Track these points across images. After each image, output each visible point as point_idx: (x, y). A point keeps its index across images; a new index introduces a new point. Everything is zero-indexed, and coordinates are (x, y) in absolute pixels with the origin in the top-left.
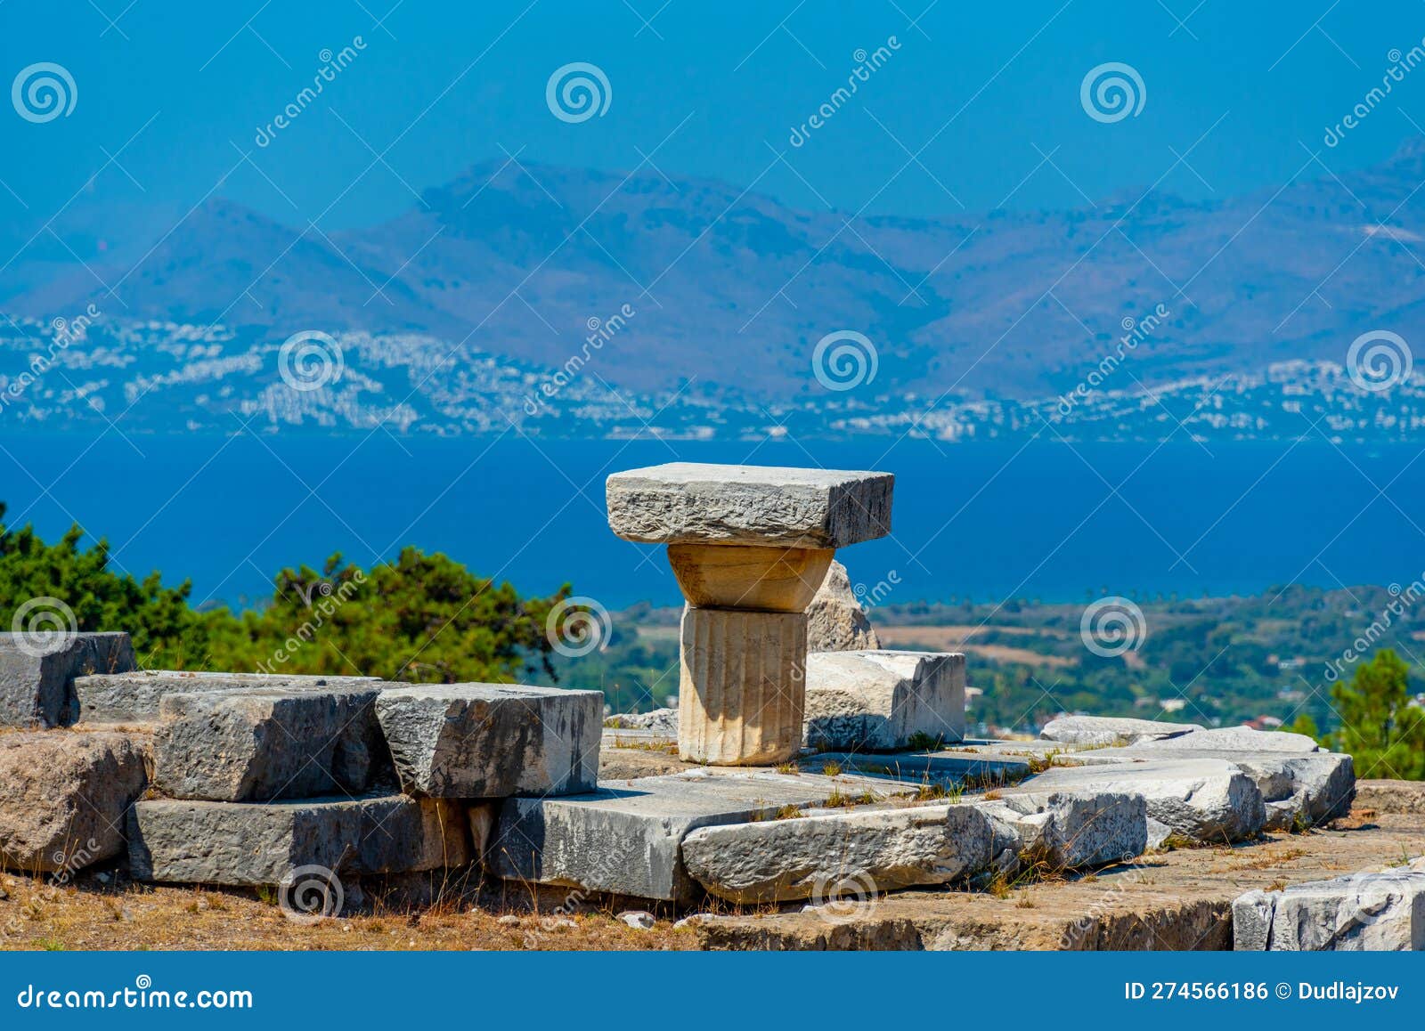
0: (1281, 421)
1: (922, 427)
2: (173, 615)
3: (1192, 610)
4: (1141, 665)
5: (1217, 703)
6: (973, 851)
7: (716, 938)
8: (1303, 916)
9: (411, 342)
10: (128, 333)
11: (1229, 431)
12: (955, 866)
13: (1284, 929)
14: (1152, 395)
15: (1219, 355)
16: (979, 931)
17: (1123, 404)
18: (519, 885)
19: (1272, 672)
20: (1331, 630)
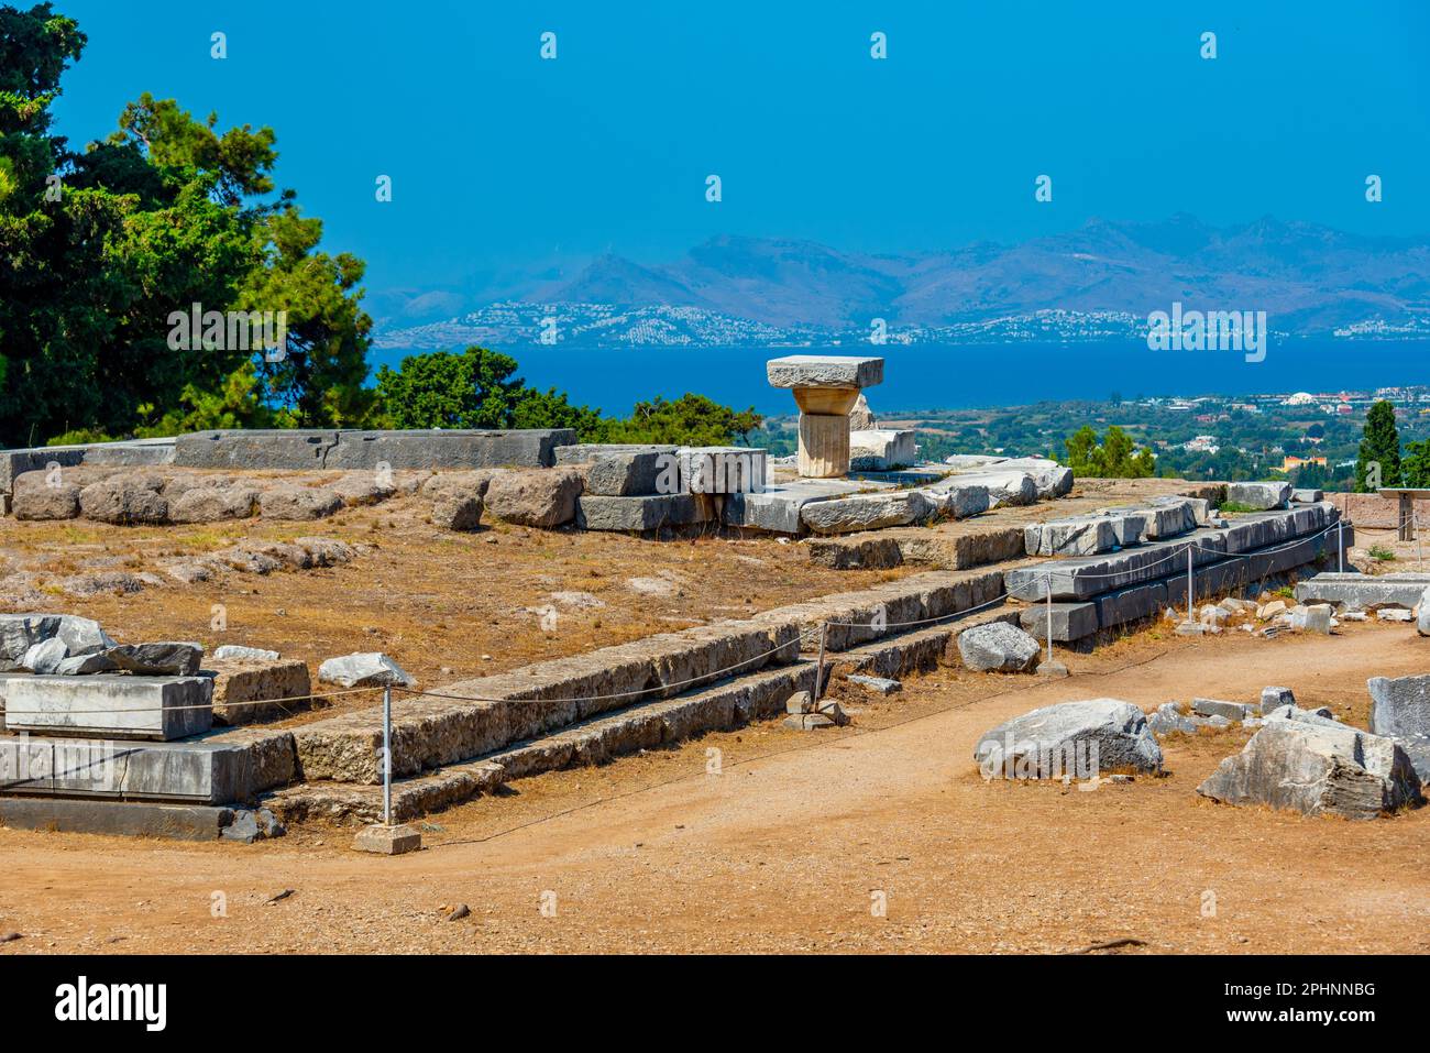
0: (1040, 333)
1: (895, 340)
2: (594, 422)
3: (1005, 411)
4: (986, 434)
5: (1017, 449)
6: (919, 510)
7: (815, 547)
8: (1053, 533)
9: (688, 309)
10: (573, 308)
11: (1021, 338)
12: (912, 516)
13: (1046, 538)
14: (988, 325)
15: (1016, 307)
16: (922, 543)
17: (977, 329)
18: (735, 528)
19: (1040, 435)
20: (1064, 418)
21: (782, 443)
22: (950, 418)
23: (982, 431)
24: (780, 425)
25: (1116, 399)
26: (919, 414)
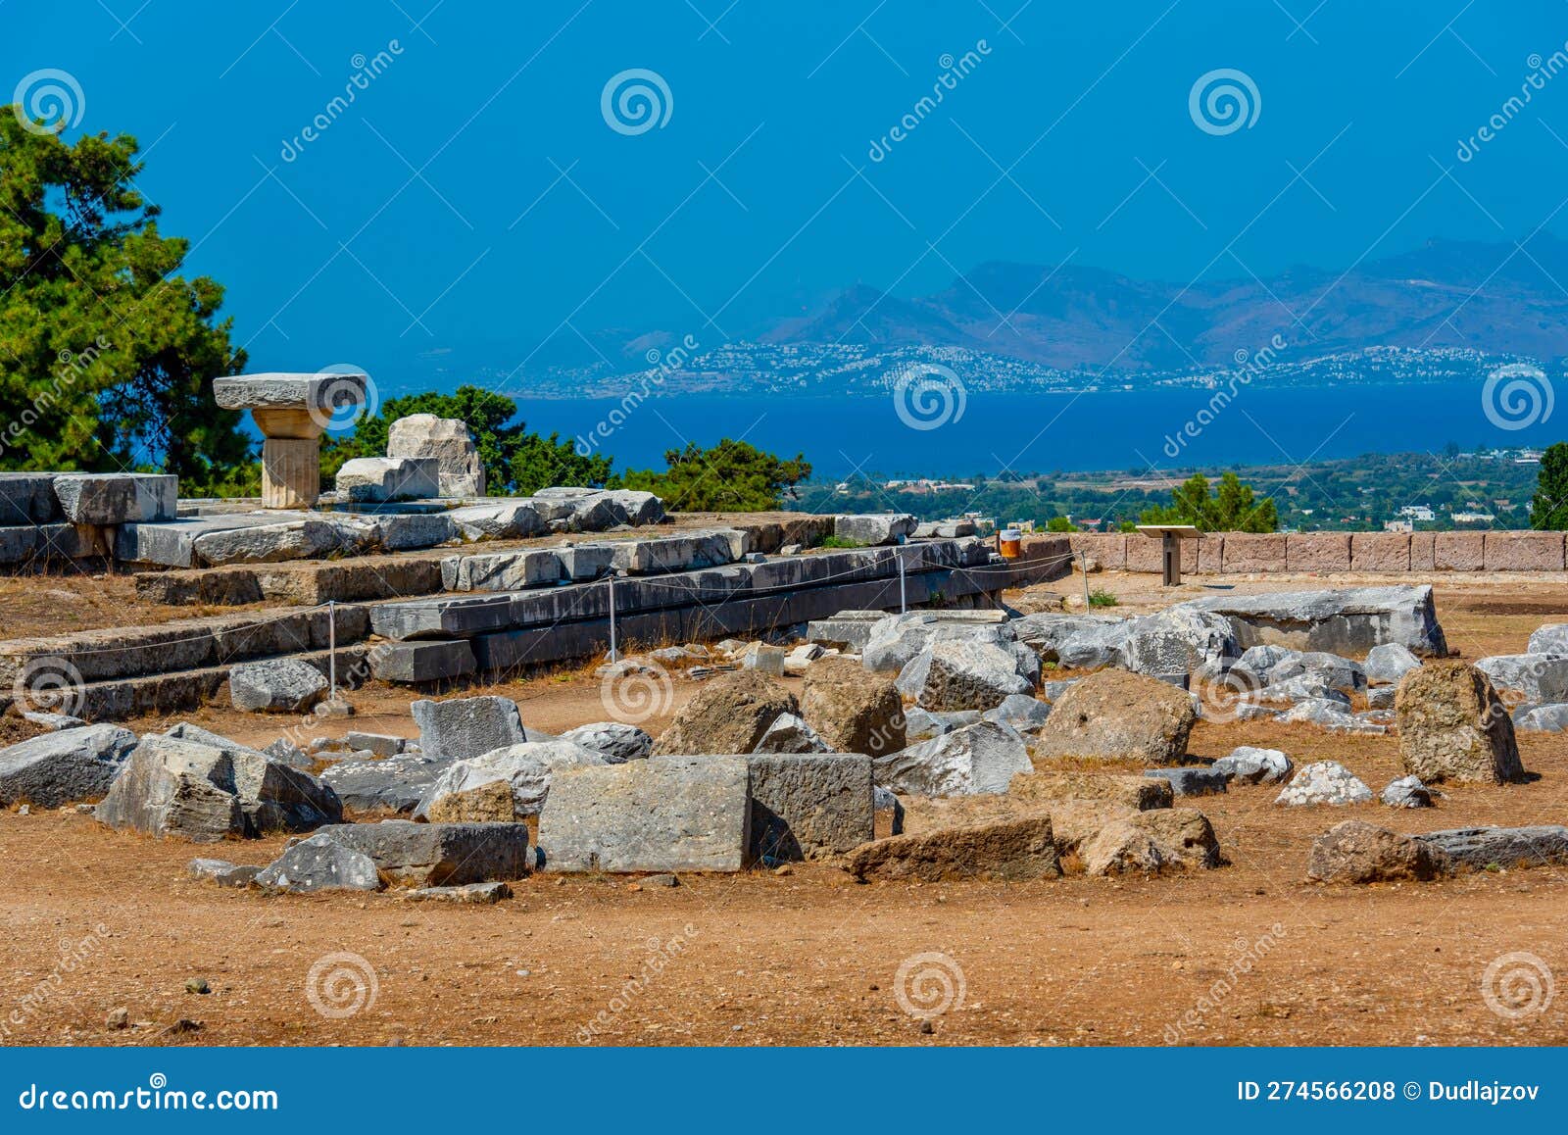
0: (1368, 372)
1: (1198, 383)
3: (1322, 466)
4: (1296, 493)
5: (1330, 511)
9: (952, 350)
10: (818, 349)
11: (1345, 380)
14: (1308, 365)
15: (1343, 343)
17: (1294, 369)
19: (1360, 494)
20: (1389, 474)
21: (1053, 506)
22: (1254, 475)
23: (1291, 490)
24: (1053, 485)
25: (1453, 451)
26: (1219, 470)
